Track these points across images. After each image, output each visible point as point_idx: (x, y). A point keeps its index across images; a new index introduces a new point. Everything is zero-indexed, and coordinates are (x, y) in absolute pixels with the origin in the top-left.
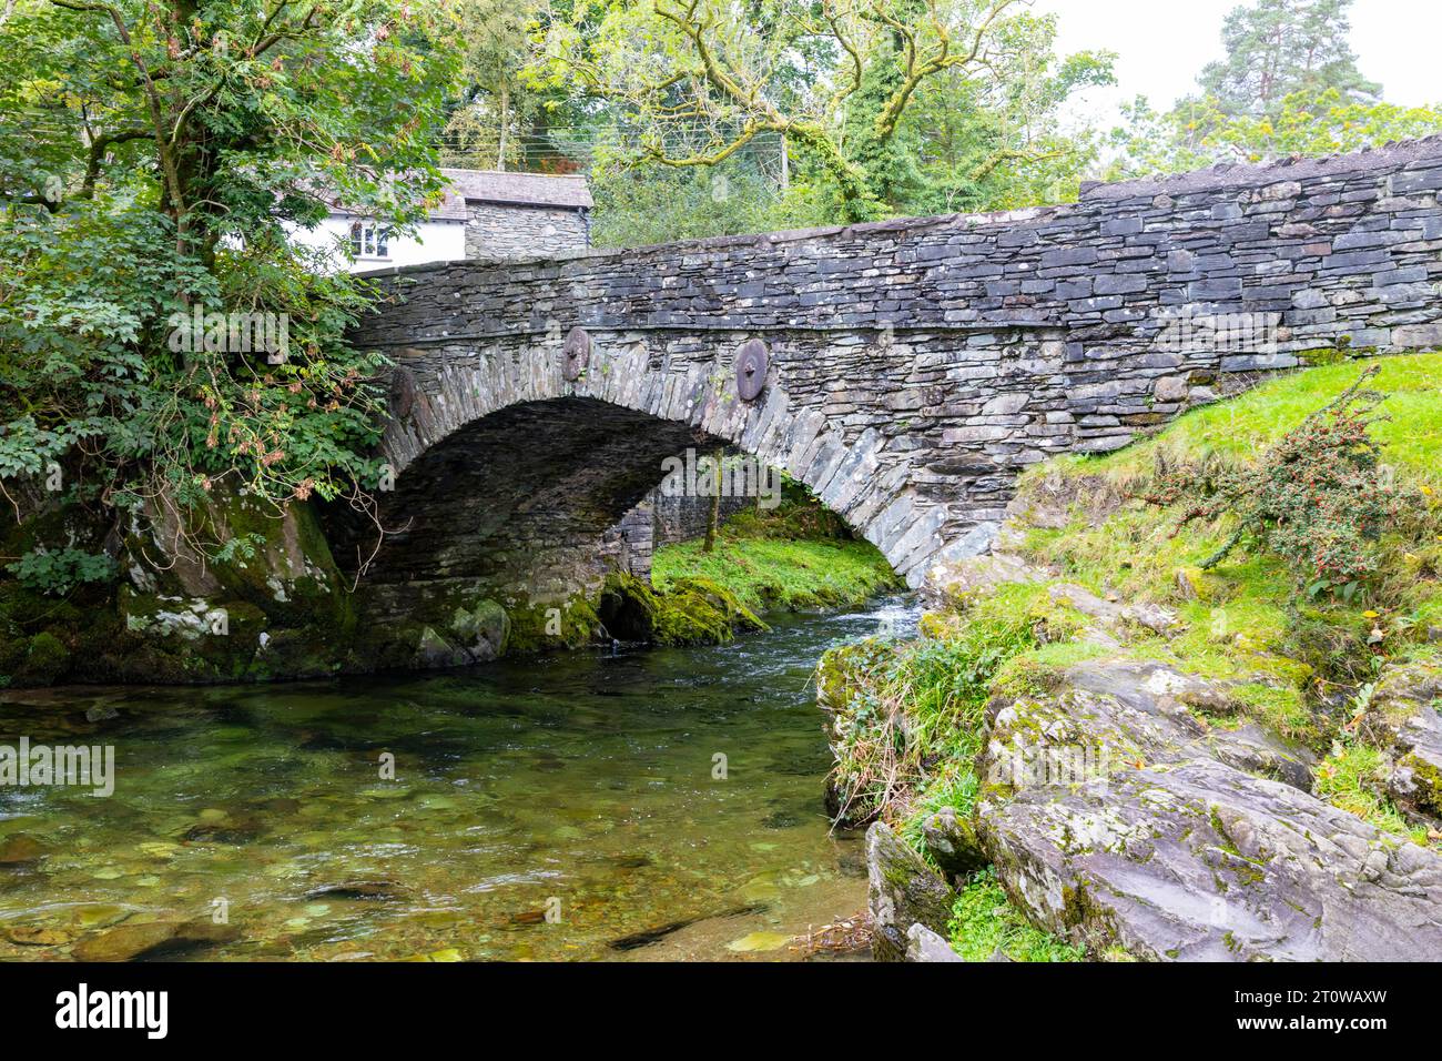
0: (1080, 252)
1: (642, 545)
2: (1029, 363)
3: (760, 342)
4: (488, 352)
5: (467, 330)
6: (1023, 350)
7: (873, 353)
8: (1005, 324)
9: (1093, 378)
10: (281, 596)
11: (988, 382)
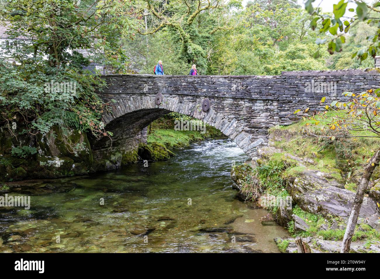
0: (282, 85)
1: (145, 136)
2: (270, 107)
3: (208, 99)
4: (133, 97)
5: (127, 91)
6: (269, 104)
7: (235, 103)
8: (266, 99)
9: (284, 110)
10: (76, 155)
11: (261, 110)
